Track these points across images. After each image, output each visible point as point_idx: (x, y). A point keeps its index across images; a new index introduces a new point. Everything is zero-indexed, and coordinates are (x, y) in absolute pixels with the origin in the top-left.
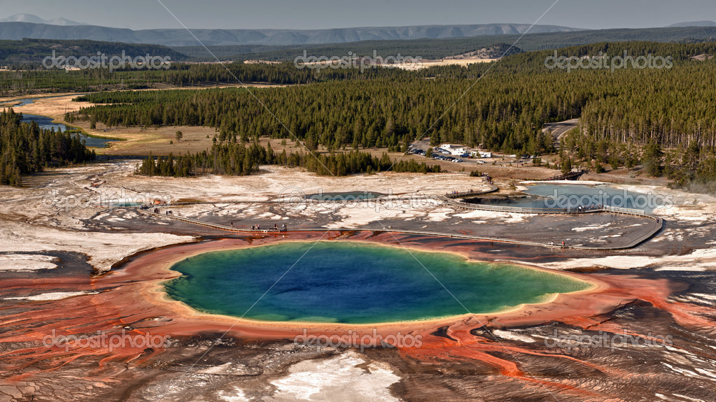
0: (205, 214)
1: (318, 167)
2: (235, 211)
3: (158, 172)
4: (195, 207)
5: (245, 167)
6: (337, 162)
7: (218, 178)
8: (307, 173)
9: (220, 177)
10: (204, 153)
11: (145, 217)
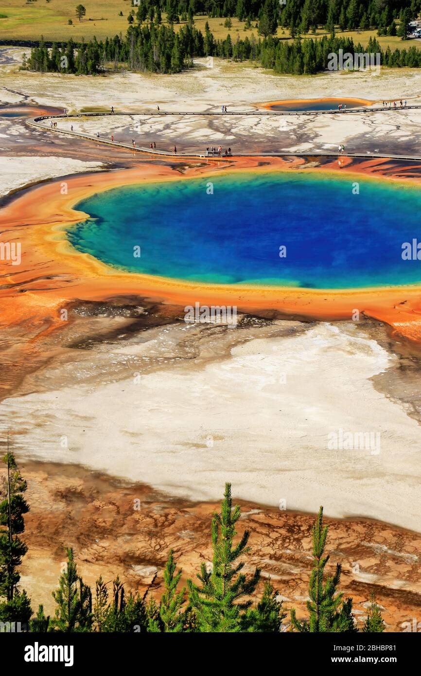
0: (120, 130)
1: (276, 61)
2: (161, 127)
3: (53, 67)
4: (105, 119)
5: (174, 61)
6: (303, 54)
7: (135, 78)
8: (260, 70)
9: (139, 75)
10: (117, 40)
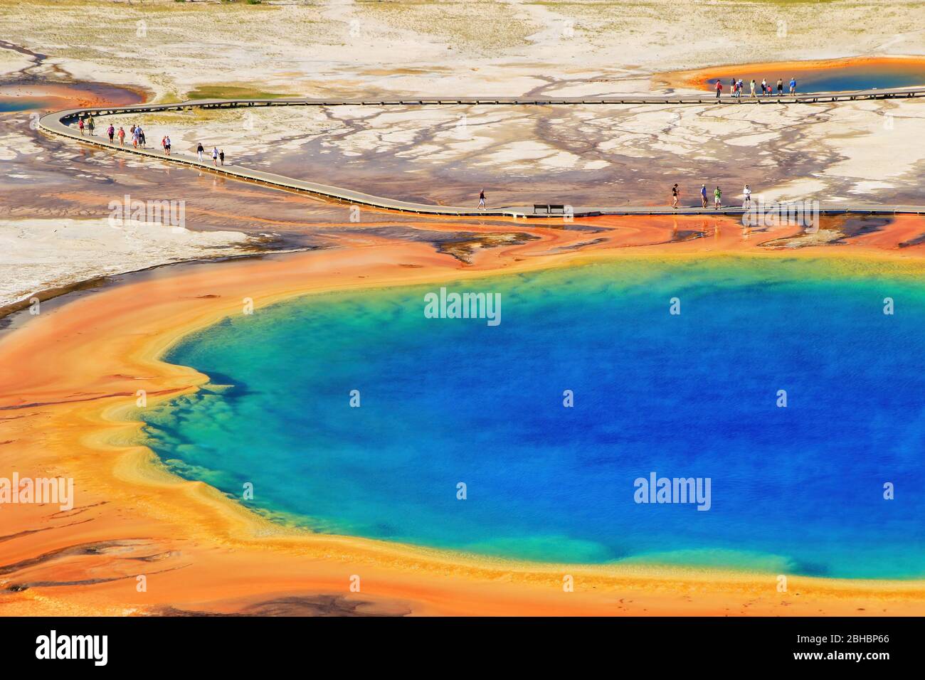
0: (294, 146)
2: (406, 137)
4: (251, 118)
11: (68, 156)
